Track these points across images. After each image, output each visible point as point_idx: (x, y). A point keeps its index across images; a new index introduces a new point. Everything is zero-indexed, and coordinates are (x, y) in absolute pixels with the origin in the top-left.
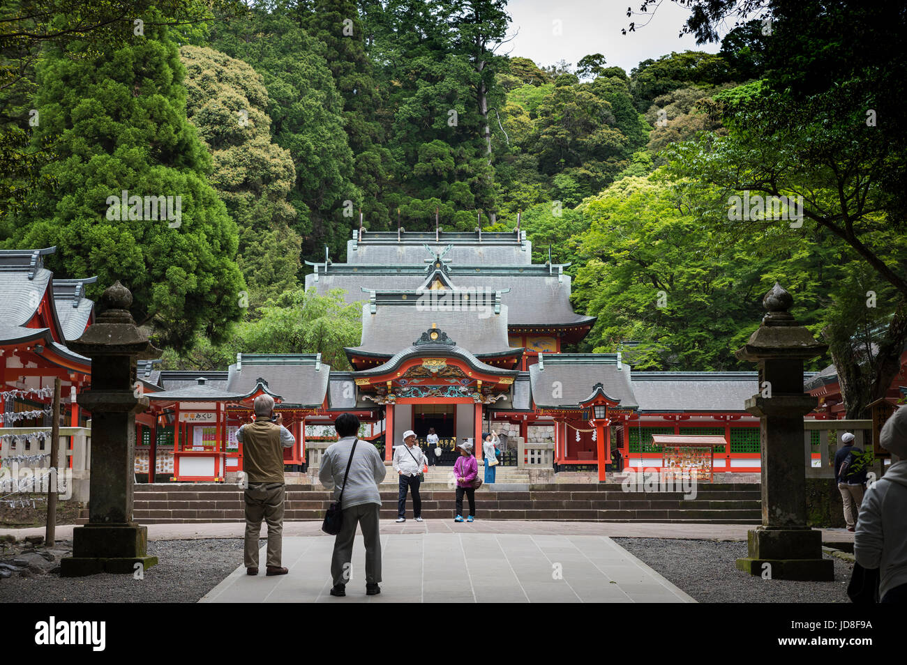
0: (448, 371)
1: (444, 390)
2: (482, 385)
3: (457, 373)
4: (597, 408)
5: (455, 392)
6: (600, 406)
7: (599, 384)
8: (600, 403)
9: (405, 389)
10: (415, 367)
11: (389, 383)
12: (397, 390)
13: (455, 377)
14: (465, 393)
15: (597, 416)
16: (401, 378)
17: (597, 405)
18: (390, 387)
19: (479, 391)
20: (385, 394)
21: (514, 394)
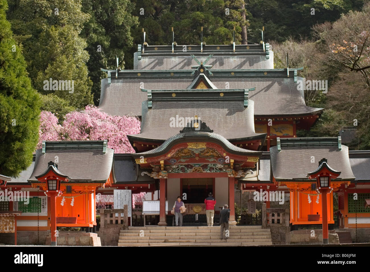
0: (208, 152)
1: (205, 167)
2: (234, 163)
3: (215, 154)
4: (322, 179)
5: (213, 169)
6: (324, 177)
7: (324, 160)
8: (324, 174)
9: (174, 167)
10: (182, 150)
11: (162, 162)
12: (168, 167)
13: (213, 156)
14: (221, 169)
15: (322, 185)
16: (172, 158)
17: (322, 176)
18: (162, 165)
19: (232, 167)
20: (159, 171)
21: (259, 169)
